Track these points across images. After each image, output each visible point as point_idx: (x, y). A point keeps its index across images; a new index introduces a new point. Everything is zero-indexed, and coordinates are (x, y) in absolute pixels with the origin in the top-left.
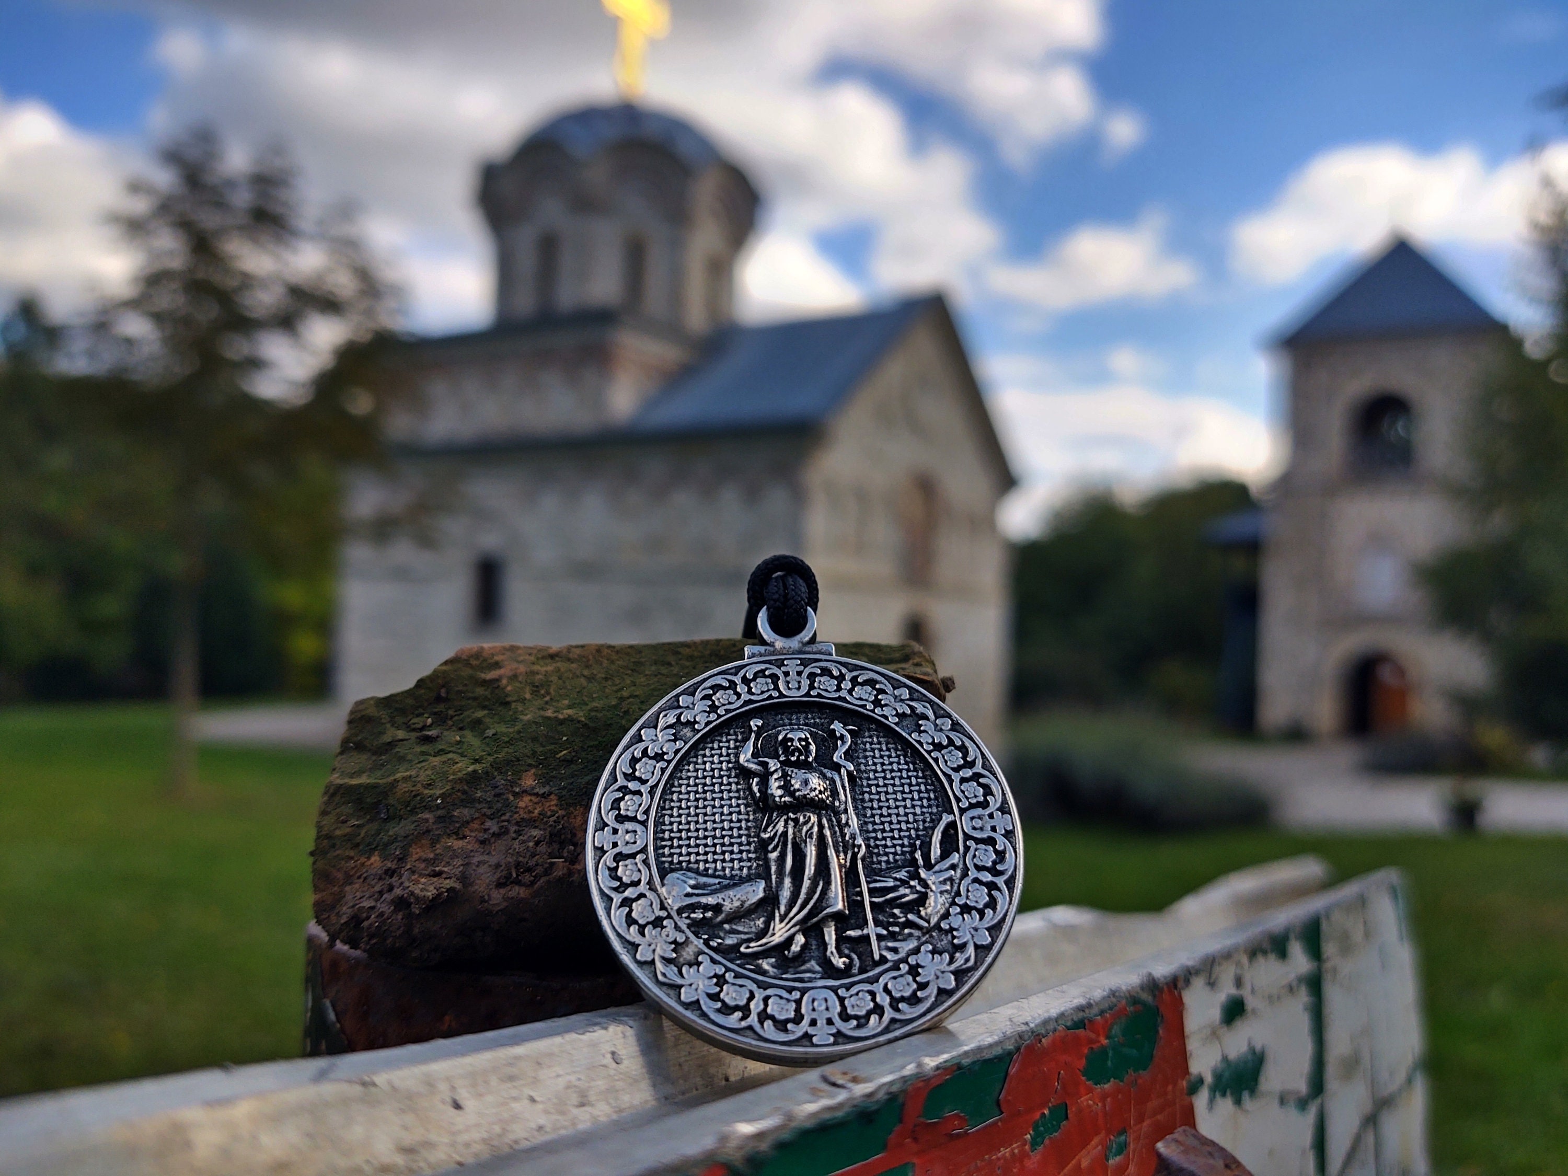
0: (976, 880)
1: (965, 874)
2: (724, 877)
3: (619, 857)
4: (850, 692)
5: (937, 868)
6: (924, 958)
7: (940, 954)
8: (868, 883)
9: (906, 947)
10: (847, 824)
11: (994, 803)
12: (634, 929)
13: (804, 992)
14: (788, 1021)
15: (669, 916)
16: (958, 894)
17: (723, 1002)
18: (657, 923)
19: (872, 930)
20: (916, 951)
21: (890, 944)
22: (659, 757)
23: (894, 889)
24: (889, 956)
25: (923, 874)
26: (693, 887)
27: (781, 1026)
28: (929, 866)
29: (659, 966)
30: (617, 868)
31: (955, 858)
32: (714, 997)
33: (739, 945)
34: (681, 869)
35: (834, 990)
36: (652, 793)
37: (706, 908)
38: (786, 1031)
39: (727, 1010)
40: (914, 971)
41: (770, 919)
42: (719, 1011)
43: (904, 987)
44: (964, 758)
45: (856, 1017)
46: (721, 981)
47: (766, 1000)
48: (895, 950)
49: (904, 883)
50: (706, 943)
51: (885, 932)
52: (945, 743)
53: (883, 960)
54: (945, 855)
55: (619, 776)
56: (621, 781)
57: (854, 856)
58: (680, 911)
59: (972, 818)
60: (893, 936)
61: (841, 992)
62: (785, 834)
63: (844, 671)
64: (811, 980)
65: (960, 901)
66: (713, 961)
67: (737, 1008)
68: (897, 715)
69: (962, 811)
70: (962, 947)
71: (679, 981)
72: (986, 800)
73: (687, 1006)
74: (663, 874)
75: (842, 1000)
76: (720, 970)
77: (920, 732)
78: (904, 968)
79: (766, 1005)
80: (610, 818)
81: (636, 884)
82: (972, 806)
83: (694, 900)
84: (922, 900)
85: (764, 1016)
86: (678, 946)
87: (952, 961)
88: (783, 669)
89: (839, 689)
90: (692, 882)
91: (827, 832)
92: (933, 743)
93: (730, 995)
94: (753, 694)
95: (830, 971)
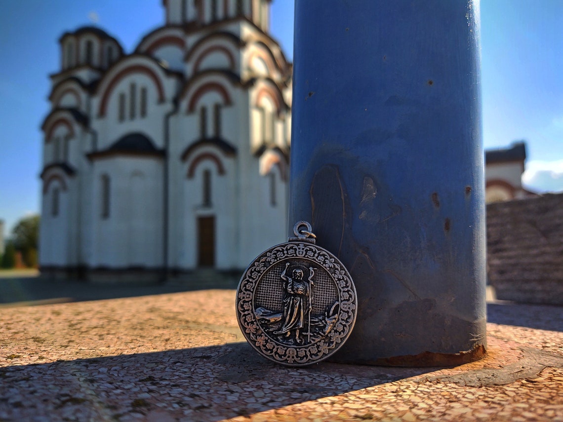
0: (341, 323)
1: (338, 320)
2: (272, 311)
3: (244, 302)
4: (317, 258)
5: (331, 318)
6: (322, 344)
7: (326, 343)
8: (311, 319)
9: (317, 340)
10: (309, 301)
11: (351, 301)
12: (246, 323)
13: (288, 348)
14: (282, 355)
15: (255, 321)
16: (335, 327)
17: (266, 348)
18: (252, 323)
19: (309, 334)
20: (320, 341)
21: (314, 338)
22: (259, 272)
23: (318, 322)
24: (312, 342)
25: (326, 319)
26: (263, 313)
27: (280, 356)
28: (329, 317)
29: (251, 335)
30: (243, 305)
31: (336, 316)
32: (264, 346)
33: (273, 331)
34: (261, 306)
35: (296, 349)
36: (256, 283)
37: (266, 320)
38: (281, 358)
39: (267, 350)
40: (318, 347)
41: (282, 326)
42: (265, 350)
43: (314, 351)
44: (346, 284)
45: (300, 357)
46: (267, 341)
47: (277, 349)
48: (314, 340)
49: (321, 321)
50: (264, 330)
51: (312, 334)
52: (341, 278)
53: (310, 342)
54: (334, 314)
55: (247, 277)
56: (248, 278)
57: (309, 311)
58: (259, 320)
59: (344, 304)
60: (314, 336)
61: (298, 350)
62: (290, 302)
63: (317, 250)
64: (290, 345)
65: (335, 329)
66: (266, 336)
67: (270, 350)
68: (329, 267)
69: (342, 301)
70: (333, 342)
71: (256, 340)
72: (349, 299)
73: (257, 347)
74: (256, 308)
75: (297, 352)
76: (267, 338)
77: (335, 274)
78: (316, 345)
79: (277, 350)
80: (243, 289)
81: (248, 310)
82: (344, 300)
83: (262, 317)
84: (325, 326)
85: (276, 353)
86: (257, 330)
87: (329, 346)
88: (299, 247)
89: (314, 256)
90: (263, 311)
91: (302, 304)
92: (338, 278)
93: (269, 346)
94: (288, 254)
95: (296, 343)
